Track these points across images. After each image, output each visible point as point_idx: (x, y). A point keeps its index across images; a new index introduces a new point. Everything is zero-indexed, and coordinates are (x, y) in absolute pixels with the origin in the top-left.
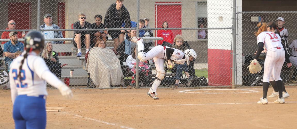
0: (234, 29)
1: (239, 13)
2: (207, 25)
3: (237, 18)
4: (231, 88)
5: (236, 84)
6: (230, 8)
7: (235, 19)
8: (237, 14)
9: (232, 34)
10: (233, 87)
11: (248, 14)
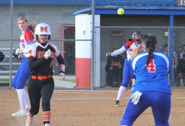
0: (93, 40)
1: (97, 27)
2: (75, 37)
3: (95, 31)
4: (90, 89)
5: (94, 86)
6: (89, 23)
7: (93, 32)
8: (95, 29)
9: (91, 44)
10: (92, 89)
11: (104, 28)
